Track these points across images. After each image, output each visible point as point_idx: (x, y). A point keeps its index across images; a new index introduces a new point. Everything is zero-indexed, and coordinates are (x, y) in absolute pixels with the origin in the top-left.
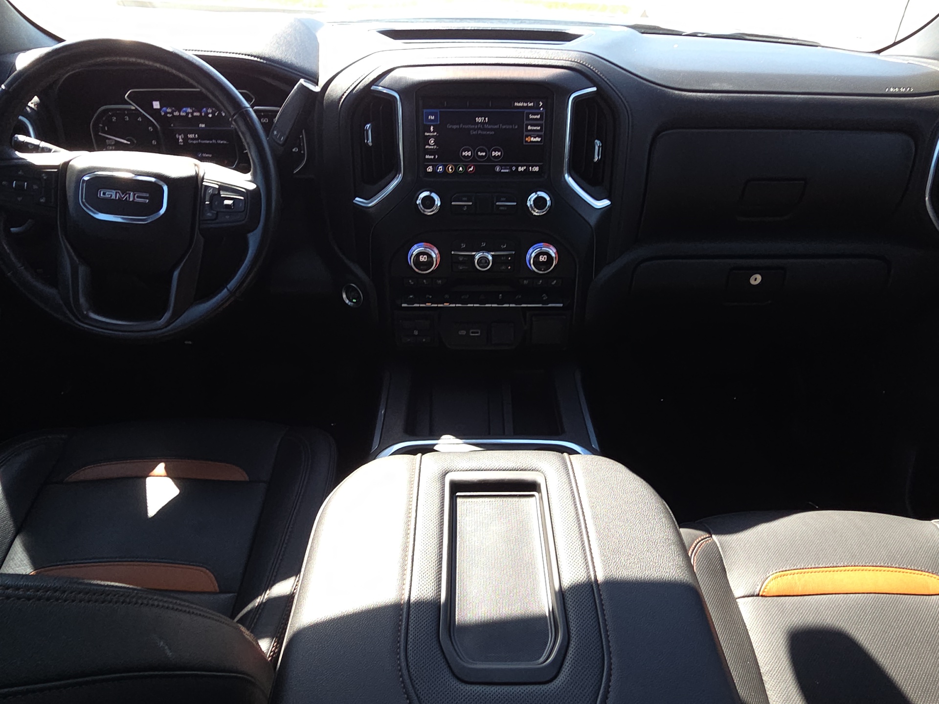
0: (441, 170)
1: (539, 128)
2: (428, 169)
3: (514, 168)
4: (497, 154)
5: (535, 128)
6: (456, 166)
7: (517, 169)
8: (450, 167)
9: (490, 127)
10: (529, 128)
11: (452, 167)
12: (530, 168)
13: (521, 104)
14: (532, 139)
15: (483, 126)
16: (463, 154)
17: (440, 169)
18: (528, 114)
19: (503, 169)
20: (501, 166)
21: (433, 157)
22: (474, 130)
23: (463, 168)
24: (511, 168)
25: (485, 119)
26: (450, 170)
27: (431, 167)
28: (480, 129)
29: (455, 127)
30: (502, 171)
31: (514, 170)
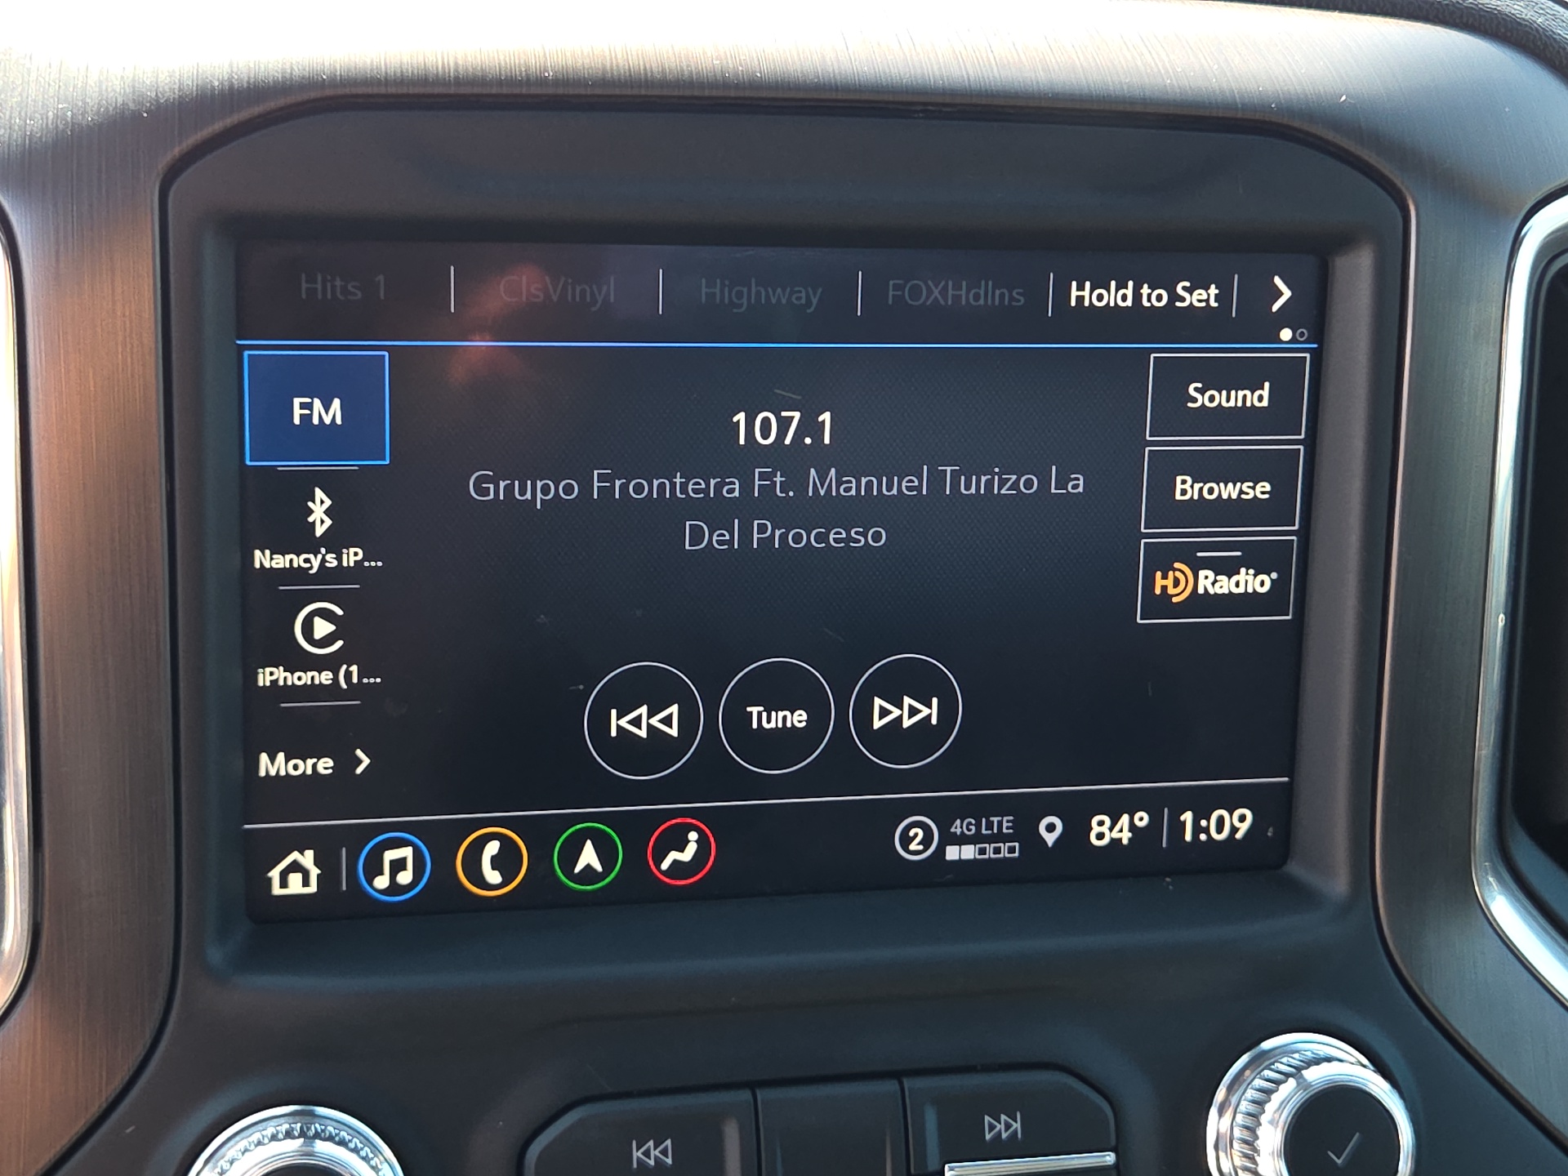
0: (405, 878)
1: (1262, 490)
2: (275, 874)
3: (1051, 829)
4: (913, 712)
5: (1230, 491)
6: (539, 835)
7: (1077, 830)
8: (493, 848)
9: (852, 488)
10: (1186, 488)
11: (506, 843)
12: (1188, 817)
13: (1117, 297)
14: (1209, 582)
15: (796, 481)
16: (617, 723)
17: (398, 866)
18: (1175, 376)
19: (962, 840)
20: (944, 813)
21: (325, 765)
22: (717, 512)
23: (605, 852)
24: (1026, 833)
25: (810, 426)
26: (493, 877)
27: (307, 859)
28: (768, 506)
29: (537, 492)
30: (952, 853)
31: (1050, 839)
